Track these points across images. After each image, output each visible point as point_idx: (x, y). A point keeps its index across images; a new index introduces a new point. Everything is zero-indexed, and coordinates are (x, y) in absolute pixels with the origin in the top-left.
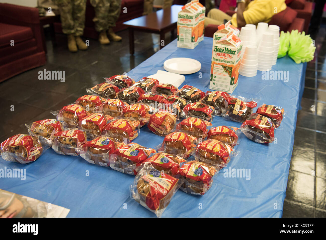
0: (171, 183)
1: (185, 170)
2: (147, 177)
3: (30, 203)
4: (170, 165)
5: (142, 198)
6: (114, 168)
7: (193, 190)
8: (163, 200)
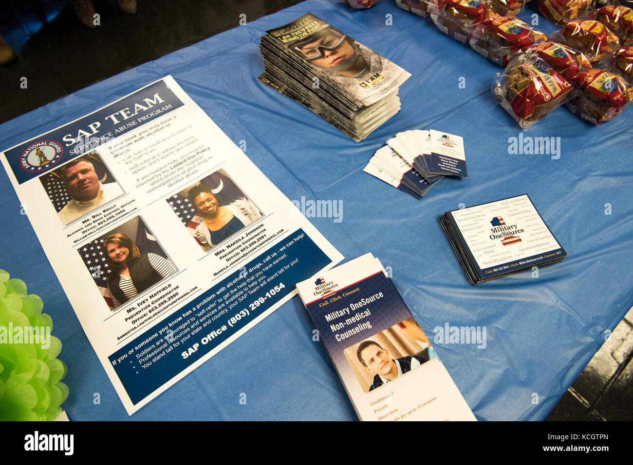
0: (561, 88)
1: (588, 78)
2: (529, 67)
3: (363, 51)
4: (568, 63)
5: (509, 95)
6: (474, 47)
7: (587, 111)
8: (539, 107)
